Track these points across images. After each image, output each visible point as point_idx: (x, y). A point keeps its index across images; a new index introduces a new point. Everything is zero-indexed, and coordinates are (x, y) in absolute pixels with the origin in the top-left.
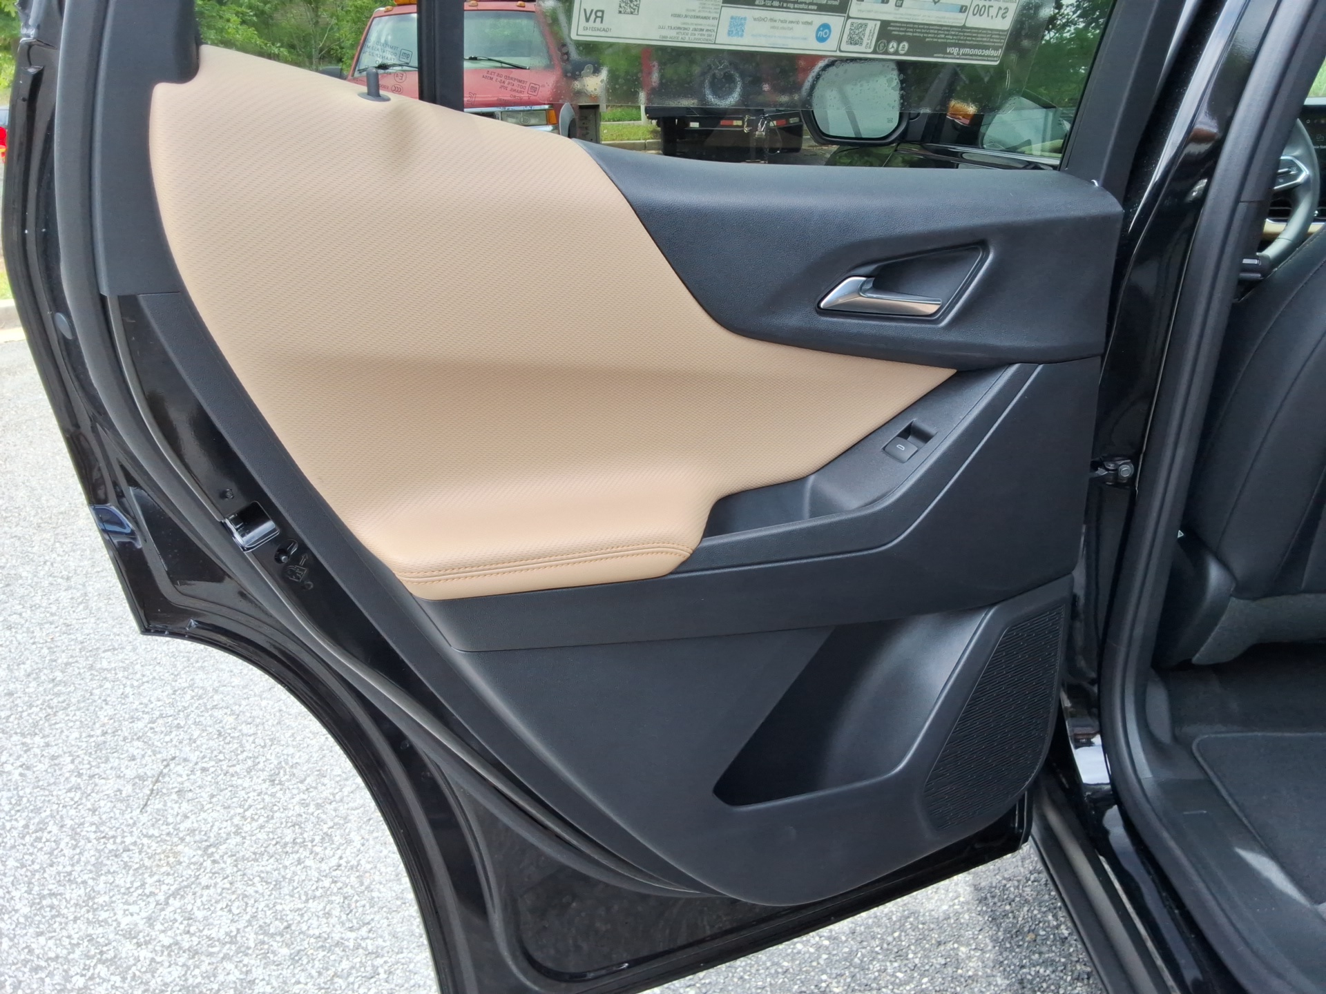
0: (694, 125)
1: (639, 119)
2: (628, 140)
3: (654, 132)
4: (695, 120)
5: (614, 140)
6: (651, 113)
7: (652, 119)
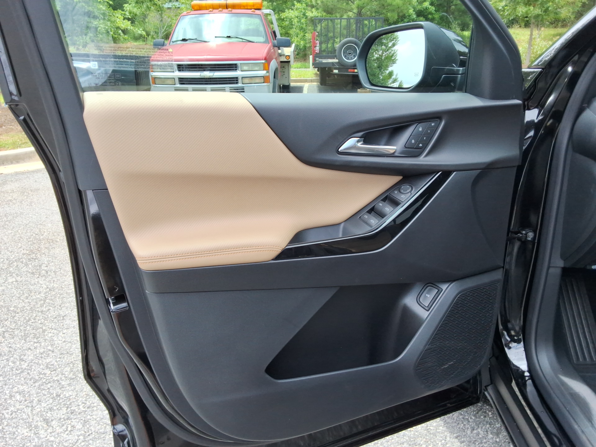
0: (336, 71)
1: (309, 68)
2: (304, 77)
3: (316, 74)
4: (336, 69)
5: (297, 77)
6: (315, 65)
7: (315, 68)
